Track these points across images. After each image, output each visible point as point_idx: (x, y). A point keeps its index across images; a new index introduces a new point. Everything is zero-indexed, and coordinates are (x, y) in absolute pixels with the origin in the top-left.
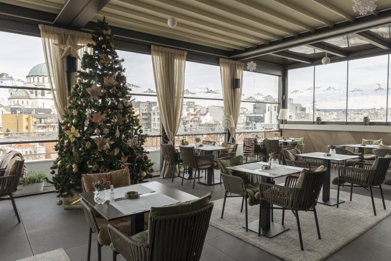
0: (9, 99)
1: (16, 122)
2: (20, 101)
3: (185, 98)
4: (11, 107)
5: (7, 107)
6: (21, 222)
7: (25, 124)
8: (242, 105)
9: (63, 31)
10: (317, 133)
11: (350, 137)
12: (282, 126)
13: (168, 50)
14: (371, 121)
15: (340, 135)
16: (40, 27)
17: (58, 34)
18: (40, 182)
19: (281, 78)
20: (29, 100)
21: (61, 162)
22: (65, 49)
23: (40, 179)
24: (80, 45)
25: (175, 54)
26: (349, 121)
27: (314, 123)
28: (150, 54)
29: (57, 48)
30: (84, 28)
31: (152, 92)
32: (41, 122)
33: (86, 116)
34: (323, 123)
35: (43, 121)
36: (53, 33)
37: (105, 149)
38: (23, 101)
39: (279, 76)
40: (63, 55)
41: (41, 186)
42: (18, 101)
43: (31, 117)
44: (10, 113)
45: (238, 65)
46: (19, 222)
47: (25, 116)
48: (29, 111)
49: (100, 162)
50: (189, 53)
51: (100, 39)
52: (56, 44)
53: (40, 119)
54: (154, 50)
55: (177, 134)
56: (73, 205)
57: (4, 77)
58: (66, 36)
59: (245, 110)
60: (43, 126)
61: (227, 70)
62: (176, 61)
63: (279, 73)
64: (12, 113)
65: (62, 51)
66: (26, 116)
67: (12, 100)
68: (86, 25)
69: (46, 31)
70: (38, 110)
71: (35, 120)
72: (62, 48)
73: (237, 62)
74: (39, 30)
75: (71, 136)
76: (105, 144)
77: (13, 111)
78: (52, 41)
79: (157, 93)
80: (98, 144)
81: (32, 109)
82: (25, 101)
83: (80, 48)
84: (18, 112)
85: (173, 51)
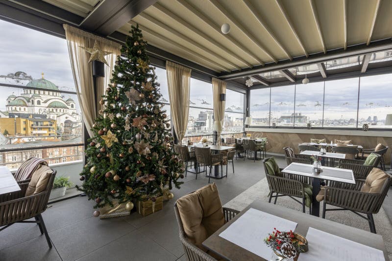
0: (7, 106)
1: (14, 124)
2: (18, 108)
3: (190, 107)
4: (9, 112)
5: (5, 112)
6: (53, 247)
7: (23, 126)
8: (226, 113)
9: (90, 35)
10: (272, 134)
11: (298, 137)
12: (247, 130)
13: (178, 66)
14: (312, 126)
15: (290, 136)
16: (65, 27)
17: (84, 38)
18: (62, 187)
19: (246, 96)
20: (26, 108)
21: (96, 169)
22: (92, 54)
23: (62, 184)
24: (106, 50)
25: (183, 70)
26: (296, 126)
27: (270, 127)
28: (165, 69)
29: (84, 51)
30: (110, 36)
31: (165, 101)
32: (37, 124)
33: (125, 121)
34: (277, 127)
35: (39, 123)
36: (79, 36)
37: (145, 154)
38: (20, 108)
39: (244, 94)
40: (91, 59)
41: (63, 191)
42: (16, 108)
43: (29, 121)
44: (8, 117)
45: (223, 84)
46: (51, 246)
47: (22, 120)
48: (26, 116)
49: (142, 168)
50: (193, 71)
51: (135, 44)
52: (82, 47)
53: (37, 122)
54: (168, 65)
55: (185, 136)
56: (110, 213)
57: (21, 76)
58: (92, 41)
59: (192, 118)
60: (40, 128)
61: (217, 87)
62: (184, 77)
63: (245, 92)
64: (10, 117)
65: (89, 55)
66: (24, 120)
67: (10, 107)
68: (112, 34)
69: (71, 33)
70: (34, 115)
71: (32, 123)
72: (89, 52)
73: (223, 81)
74: (64, 30)
75: (108, 141)
76: (145, 149)
77: (11, 115)
78: (77, 44)
79: (171, 101)
80: (138, 149)
81: (29, 115)
82: (22, 108)
83: (107, 54)
84: (16, 116)
85: (182, 67)
